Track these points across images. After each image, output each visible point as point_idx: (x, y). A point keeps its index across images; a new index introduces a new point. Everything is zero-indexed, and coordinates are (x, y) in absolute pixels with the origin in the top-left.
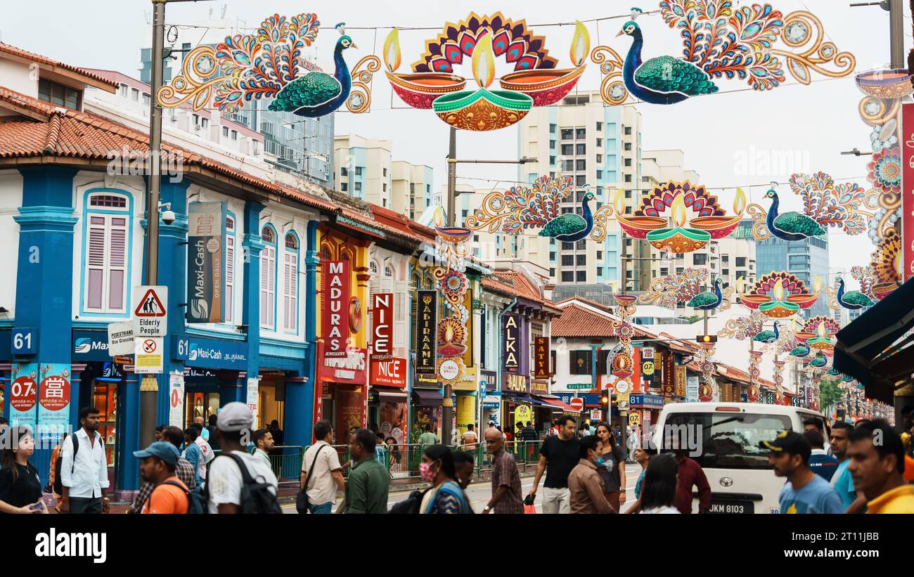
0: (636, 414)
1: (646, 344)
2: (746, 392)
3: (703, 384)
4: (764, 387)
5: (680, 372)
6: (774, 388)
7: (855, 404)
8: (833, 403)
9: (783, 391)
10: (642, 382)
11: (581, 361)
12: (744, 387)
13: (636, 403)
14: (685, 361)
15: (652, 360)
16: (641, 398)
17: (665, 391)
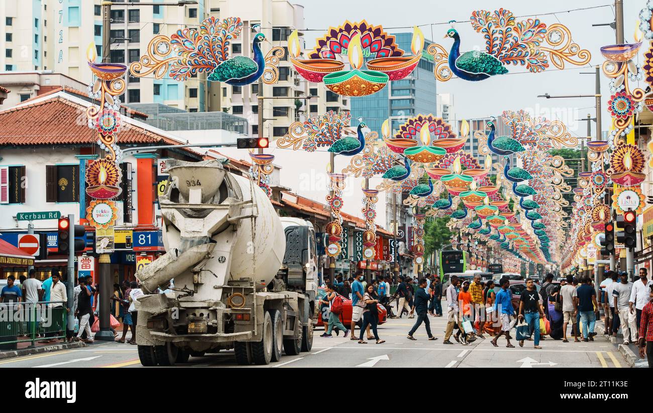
0: (148, 261)
1: (164, 154)
2: (324, 230)
4: (350, 224)
6: (363, 225)
7: (467, 249)
8: (440, 247)
9: (376, 229)
10: (158, 212)
11: (63, 182)
12: (322, 223)
13: (147, 245)
16: (156, 236)
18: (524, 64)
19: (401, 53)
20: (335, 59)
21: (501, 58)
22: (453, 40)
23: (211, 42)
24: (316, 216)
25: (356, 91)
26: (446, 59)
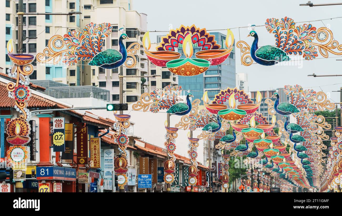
0: (46, 187)
1: (57, 114)
2: (163, 166)
3: (119, 156)
4: (180, 161)
5: (95, 144)
6: (189, 162)
7: (257, 178)
8: (239, 177)
9: (197, 165)
10: (53, 153)
12: (161, 161)
13: (46, 175)
14: (100, 134)
15: (62, 131)
16: (51, 170)
17: (78, 163)
18: (301, 54)
19: (218, 47)
20: (174, 51)
21: (286, 50)
22: (253, 39)
23: (91, 40)
24: (158, 156)
25: (188, 72)
26: (249, 51)
